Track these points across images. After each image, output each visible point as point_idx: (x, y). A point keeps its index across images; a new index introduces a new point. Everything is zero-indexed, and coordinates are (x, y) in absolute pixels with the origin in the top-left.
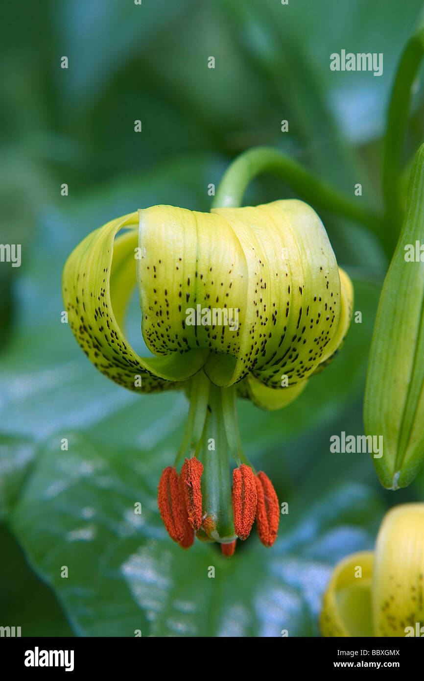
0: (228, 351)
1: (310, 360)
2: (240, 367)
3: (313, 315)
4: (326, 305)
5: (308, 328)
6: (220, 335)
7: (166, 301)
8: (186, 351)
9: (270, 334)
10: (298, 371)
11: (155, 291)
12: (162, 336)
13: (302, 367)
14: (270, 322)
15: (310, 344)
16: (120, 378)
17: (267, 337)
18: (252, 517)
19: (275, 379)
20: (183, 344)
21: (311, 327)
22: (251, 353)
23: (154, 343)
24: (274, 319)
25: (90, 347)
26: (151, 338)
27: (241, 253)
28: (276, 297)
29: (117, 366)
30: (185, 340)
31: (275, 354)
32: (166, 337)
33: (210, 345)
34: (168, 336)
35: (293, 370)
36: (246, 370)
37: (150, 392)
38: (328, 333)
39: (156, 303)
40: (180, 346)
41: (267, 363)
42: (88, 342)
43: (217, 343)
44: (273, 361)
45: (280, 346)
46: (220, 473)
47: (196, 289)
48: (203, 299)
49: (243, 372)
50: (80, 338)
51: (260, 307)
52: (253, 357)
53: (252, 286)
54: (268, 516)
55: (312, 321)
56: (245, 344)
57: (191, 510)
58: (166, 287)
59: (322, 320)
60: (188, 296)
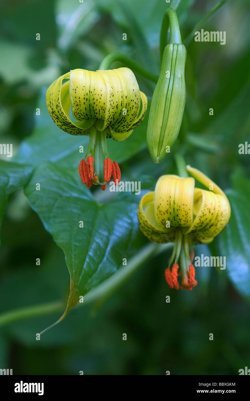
0: (102, 118)
1: (130, 122)
2: (106, 124)
3: (131, 106)
4: (135, 102)
5: (129, 110)
6: (98, 112)
7: (80, 101)
8: (88, 119)
9: (116, 112)
10: (126, 126)
11: (76, 98)
12: (79, 113)
13: (128, 124)
14: (115, 108)
15: (130, 116)
16: (66, 130)
17: (115, 113)
18: (110, 175)
19: (119, 129)
20: (86, 116)
21: (130, 110)
22: (109, 119)
23: (76, 116)
24: (117, 107)
25: (55, 119)
26: (75, 114)
27: (105, 85)
28: (117, 99)
29: (65, 125)
30: (87, 115)
31: (118, 119)
32: (80, 114)
33: (95, 116)
34: (81, 113)
35: (124, 125)
36: (108, 125)
37: (76, 135)
38: (136, 112)
39: (76, 102)
40: (85, 117)
41: (115, 123)
42: (54, 117)
43: (98, 115)
44: (117, 122)
45: (119, 116)
46: (100, 161)
47: (90, 97)
48: (92, 100)
49: (107, 125)
50: (52, 116)
51: (112, 103)
52: (110, 120)
53: (109, 96)
54: (117, 176)
55: (131, 108)
56: (107, 115)
57: (89, 173)
58: (79, 96)
59: (134, 107)
60: (87, 99)
